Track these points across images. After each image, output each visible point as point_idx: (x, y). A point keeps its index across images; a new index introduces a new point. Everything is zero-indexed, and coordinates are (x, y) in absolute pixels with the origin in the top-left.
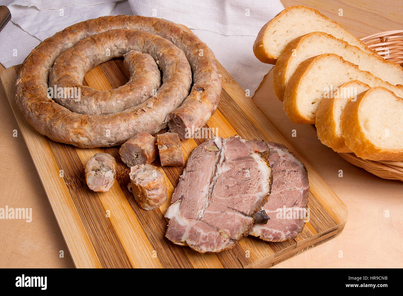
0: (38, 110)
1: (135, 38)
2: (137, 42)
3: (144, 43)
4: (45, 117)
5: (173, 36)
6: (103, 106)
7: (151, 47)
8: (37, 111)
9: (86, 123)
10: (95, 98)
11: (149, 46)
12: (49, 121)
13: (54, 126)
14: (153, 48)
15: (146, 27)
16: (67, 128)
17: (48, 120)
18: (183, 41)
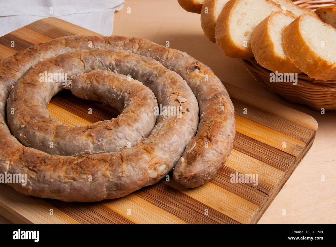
0: (84, 172)
1: (68, 62)
2: (74, 65)
3: (82, 62)
4: (102, 174)
5: (97, 46)
6: (140, 128)
7: (93, 62)
8: (84, 174)
9: (153, 149)
10: (126, 125)
11: (90, 62)
12: (111, 174)
13: (124, 175)
14: (97, 62)
15: (61, 50)
16: (142, 167)
17: (108, 173)
18: (113, 45)
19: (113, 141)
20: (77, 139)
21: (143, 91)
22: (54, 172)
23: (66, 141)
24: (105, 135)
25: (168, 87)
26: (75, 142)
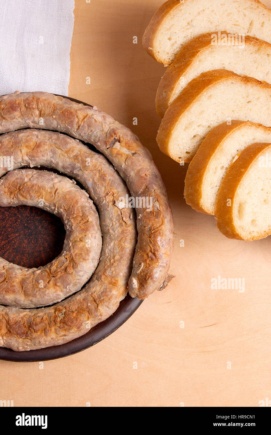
19: (78, 281)
20: (47, 293)
21: (79, 204)
22: (46, 337)
23: (38, 298)
24: (69, 281)
25: (100, 186)
26: (46, 297)
